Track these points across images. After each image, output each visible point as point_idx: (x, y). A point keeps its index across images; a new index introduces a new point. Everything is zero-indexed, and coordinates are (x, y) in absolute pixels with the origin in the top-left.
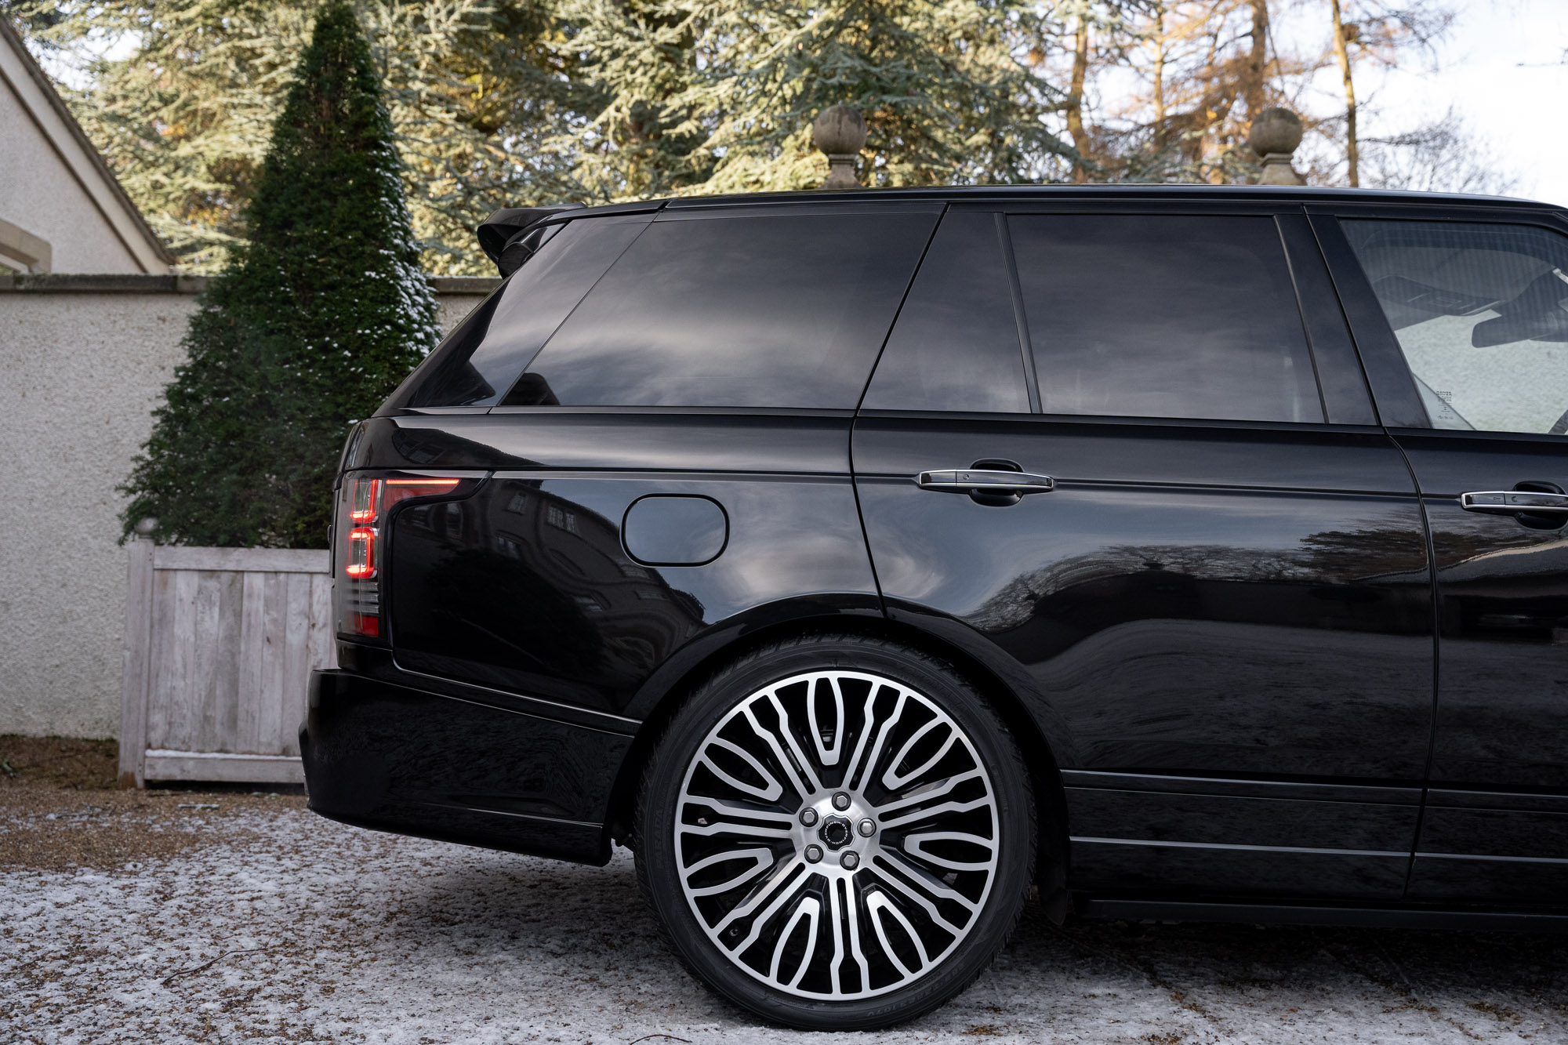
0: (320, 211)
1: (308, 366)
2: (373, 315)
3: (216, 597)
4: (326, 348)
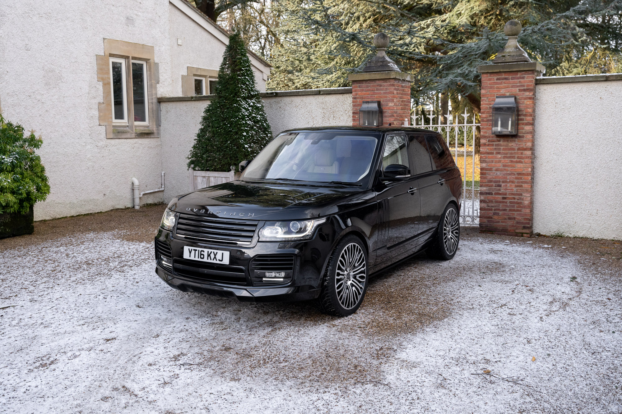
0: (227, 88)
1: (221, 129)
2: (235, 116)
3: (205, 182)
4: (225, 124)
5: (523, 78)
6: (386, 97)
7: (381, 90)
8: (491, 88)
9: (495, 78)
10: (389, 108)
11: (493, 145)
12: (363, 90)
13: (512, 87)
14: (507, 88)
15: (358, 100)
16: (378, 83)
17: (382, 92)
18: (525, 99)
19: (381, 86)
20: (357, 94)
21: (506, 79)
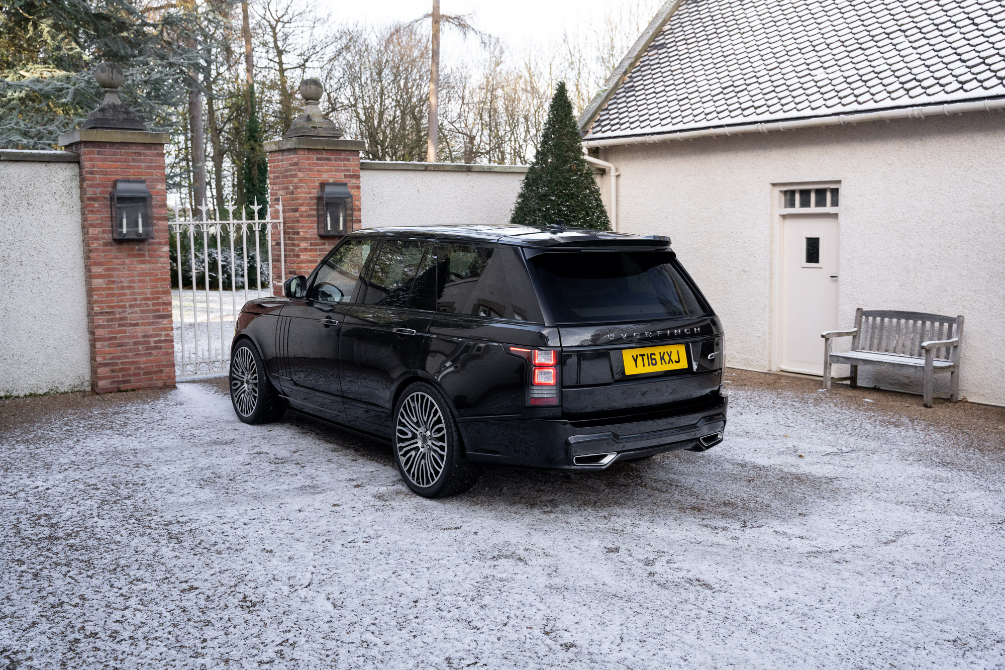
5: (348, 160)
6: (151, 174)
7: (141, 161)
8: (310, 170)
9: (315, 157)
10: (157, 193)
11: (316, 250)
12: (106, 160)
13: (336, 171)
14: (331, 171)
15: (98, 176)
16: (134, 149)
17: (143, 165)
18: (353, 188)
19: (140, 154)
20: (94, 166)
21: (328, 159)
